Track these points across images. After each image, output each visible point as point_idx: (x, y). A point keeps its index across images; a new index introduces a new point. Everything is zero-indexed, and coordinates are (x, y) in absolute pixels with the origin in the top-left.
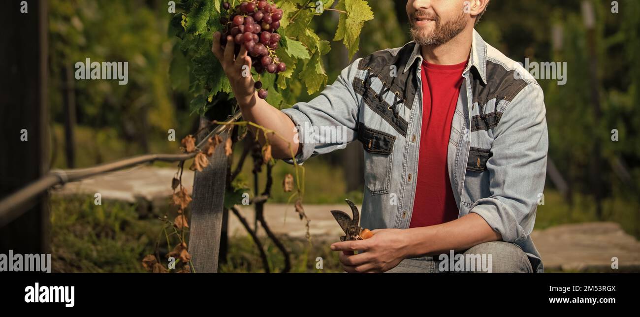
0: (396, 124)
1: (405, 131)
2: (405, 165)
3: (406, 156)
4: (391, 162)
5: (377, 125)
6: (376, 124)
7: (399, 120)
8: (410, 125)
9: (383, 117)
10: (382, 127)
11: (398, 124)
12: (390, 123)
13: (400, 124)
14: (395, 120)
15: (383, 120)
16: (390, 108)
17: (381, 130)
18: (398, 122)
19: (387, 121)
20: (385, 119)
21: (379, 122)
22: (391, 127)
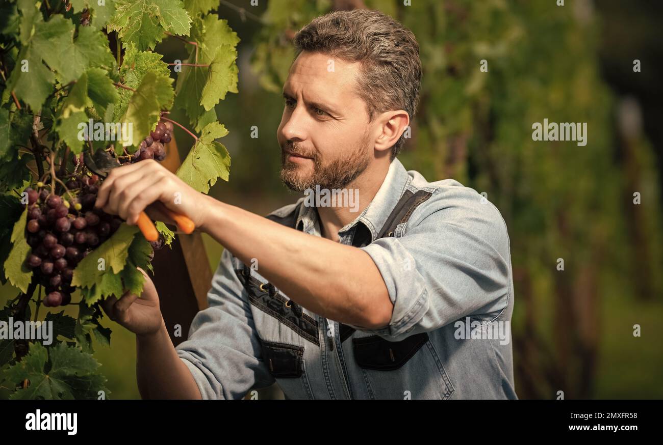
0: (301, 327)
1: (317, 336)
2: (329, 387)
3: (326, 374)
4: (308, 387)
5: (275, 334)
6: (273, 333)
7: (304, 319)
8: (321, 324)
9: (281, 320)
10: (282, 337)
11: (304, 328)
12: (293, 328)
13: (306, 325)
14: (298, 321)
15: (282, 324)
16: (288, 305)
17: (282, 341)
18: (303, 324)
19: (288, 325)
20: (284, 323)
21: (277, 329)
22: (294, 333)
